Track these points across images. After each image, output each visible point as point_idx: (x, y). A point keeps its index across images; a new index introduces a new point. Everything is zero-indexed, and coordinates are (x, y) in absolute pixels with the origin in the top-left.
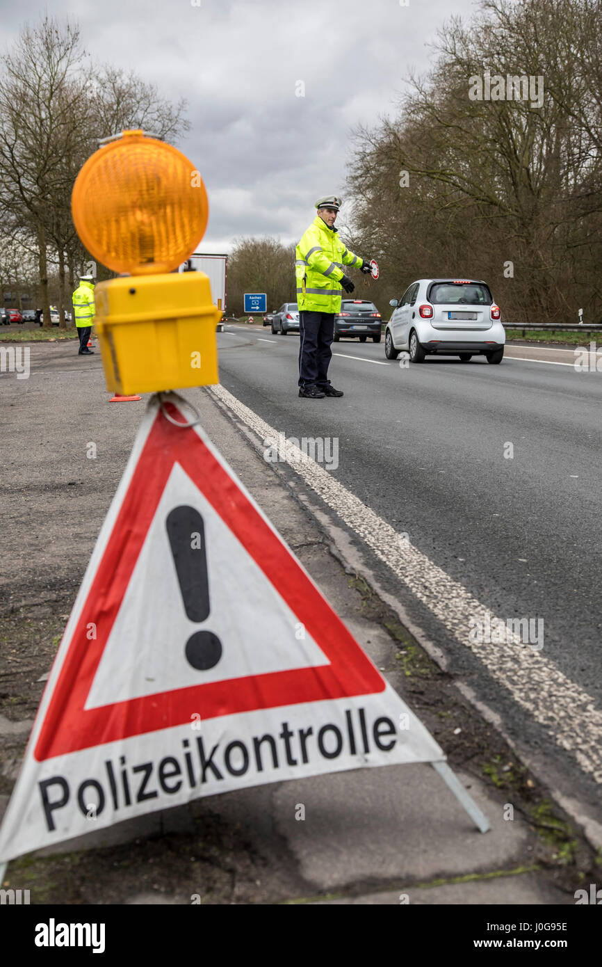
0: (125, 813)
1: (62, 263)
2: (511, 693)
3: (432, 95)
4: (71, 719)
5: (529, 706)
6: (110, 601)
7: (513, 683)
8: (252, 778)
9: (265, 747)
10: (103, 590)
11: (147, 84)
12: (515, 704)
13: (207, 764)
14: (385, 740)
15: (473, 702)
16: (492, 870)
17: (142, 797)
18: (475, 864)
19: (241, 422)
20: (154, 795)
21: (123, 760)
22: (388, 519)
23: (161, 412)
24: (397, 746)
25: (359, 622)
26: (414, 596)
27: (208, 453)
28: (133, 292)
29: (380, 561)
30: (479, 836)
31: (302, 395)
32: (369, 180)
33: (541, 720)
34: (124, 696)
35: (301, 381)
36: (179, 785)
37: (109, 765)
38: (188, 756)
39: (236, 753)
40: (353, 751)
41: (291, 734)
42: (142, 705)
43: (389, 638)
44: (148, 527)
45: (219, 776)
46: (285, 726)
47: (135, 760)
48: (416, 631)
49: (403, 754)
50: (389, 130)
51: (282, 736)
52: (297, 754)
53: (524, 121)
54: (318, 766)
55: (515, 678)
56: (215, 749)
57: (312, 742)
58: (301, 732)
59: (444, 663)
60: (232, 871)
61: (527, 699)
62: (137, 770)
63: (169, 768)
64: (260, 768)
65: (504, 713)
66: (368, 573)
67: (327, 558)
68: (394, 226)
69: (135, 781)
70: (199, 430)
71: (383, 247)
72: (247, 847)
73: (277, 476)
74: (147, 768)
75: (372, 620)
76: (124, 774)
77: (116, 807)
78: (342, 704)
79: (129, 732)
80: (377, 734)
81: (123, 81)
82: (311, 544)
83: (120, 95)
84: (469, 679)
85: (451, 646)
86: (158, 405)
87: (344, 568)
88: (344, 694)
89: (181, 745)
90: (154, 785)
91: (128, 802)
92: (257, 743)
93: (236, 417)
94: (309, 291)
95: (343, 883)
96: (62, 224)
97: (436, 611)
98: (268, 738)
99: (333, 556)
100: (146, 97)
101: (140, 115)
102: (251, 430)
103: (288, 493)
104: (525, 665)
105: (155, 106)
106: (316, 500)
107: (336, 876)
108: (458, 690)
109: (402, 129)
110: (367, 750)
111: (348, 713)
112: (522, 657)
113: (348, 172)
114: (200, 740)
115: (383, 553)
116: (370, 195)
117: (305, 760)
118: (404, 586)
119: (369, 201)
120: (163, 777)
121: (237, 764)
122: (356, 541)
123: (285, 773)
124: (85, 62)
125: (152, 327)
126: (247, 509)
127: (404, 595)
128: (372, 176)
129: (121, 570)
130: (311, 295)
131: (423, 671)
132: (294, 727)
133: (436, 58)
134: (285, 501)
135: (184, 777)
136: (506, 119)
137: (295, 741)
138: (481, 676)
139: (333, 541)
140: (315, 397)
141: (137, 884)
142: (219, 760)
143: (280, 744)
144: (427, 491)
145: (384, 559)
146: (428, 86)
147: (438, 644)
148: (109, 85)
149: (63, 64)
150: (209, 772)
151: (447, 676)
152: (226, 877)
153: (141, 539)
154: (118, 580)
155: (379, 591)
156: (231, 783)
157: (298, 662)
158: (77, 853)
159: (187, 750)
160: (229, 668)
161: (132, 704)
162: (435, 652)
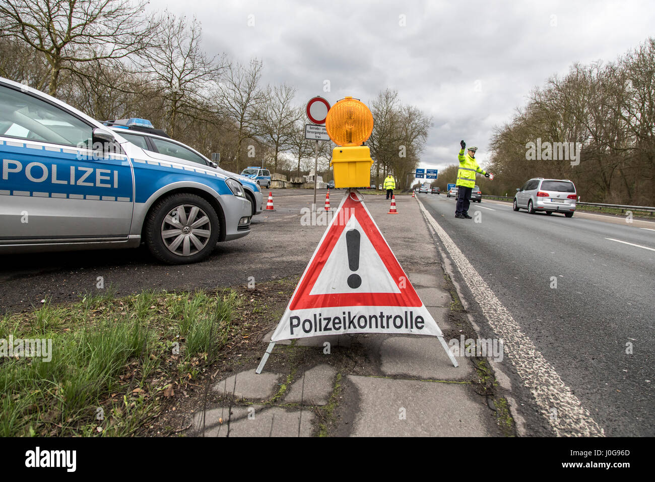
0: (319, 333)
1: (384, 170)
2: (488, 321)
3: (526, 115)
4: (304, 297)
5: (493, 326)
6: (323, 259)
7: (491, 318)
8: (367, 330)
9: (373, 320)
10: (321, 255)
11: (420, 111)
12: (488, 325)
13: (351, 322)
14: (419, 325)
15: (471, 322)
16: (452, 381)
17: (326, 329)
18: (447, 377)
19: (430, 223)
20: (330, 329)
21: (320, 315)
22: (468, 258)
23: (349, 195)
24: (424, 328)
25: (441, 290)
26: (466, 284)
27: (365, 212)
28: (341, 152)
29: (458, 271)
30: (453, 368)
31: (456, 217)
32: (497, 145)
33: (496, 332)
34: (324, 293)
35: (456, 212)
36: (340, 327)
37: (315, 315)
38: (344, 318)
39: (362, 320)
40: (407, 327)
41: (384, 317)
42: (329, 297)
43: (450, 297)
44: (340, 235)
45: (355, 327)
46: (382, 313)
47: (324, 316)
48: (461, 295)
49: (425, 331)
50: (507, 127)
51: (380, 317)
52: (385, 324)
53: (562, 125)
54: (392, 330)
55: (492, 316)
56: (355, 317)
57: (391, 321)
58: (387, 316)
59: (466, 307)
60: (356, 362)
61: (493, 324)
62: (325, 319)
63: (337, 321)
64: (370, 327)
65: (482, 328)
66: (452, 275)
67: (440, 268)
68: (506, 162)
69: (324, 323)
70: (362, 203)
71: (501, 170)
72: (366, 356)
73: (434, 240)
74: (329, 319)
75: (446, 290)
76: (320, 320)
77: (316, 331)
78: (404, 309)
79: (323, 306)
80: (416, 322)
81: (412, 110)
82: (435, 263)
83: (410, 114)
84: (474, 314)
85: (472, 302)
86: (349, 193)
87: (444, 272)
88: (405, 305)
89: (342, 314)
90: (330, 325)
91: (320, 330)
92: (371, 318)
93: (428, 221)
94: (462, 178)
95: (394, 374)
96: (386, 156)
97: (472, 290)
98: (375, 316)
99: (442, 268)
100: (419, 115)
101: (417, 121)
102: (431, 226)
103: (434, 246)
104: (499, 312)
105: (422, 118)
106: (444, 250)
107: (393, 371)
108: (467, 317)
109: (512, 128)
110: (412, 327)
111: (406, 312)
112: (499, 310)
113: (490, 142)
114: (349, 313)
115: (461, 269)
116: (498, 151)
117: (388, 327)
118: (463, 280)
119: (498, 153)
120: (334, 323)
121: (362, 324)
122: (453, 264)
123: (379, 330)
124: (399, 103)
125: (347, 164)
126: (377, 233)
127: (462, 284)
128: (499, 144)
129: (328, 249)
130: (462, 180)
131: (457, 309)
132: (385, 314)
133: (528, 101)
134: (433, 249)
135: (342, 325)
136: (555, 124)
137: (385, 320)
138: (479, 314)
139: (444, 263)
140: (461, 218)
141: (324, 360)
142: (356, 321)
143: (379, 319)
144: (489, 251)
145: (460, 270)
146: (524, 111)
147: (467, 300)
148: (407, 111)
149: (391, 103)
150: (351, 325)
151: (465, 312)
152: (353, 364)
153: (337, 239)
154: (327, 252)
155: (453, 281)
156: (359, 330)
157: (390, 291)
158: (309, 347)
159: (344, 316)
160: (363, 289)
161: (326, 296)
162: (464, 303)
